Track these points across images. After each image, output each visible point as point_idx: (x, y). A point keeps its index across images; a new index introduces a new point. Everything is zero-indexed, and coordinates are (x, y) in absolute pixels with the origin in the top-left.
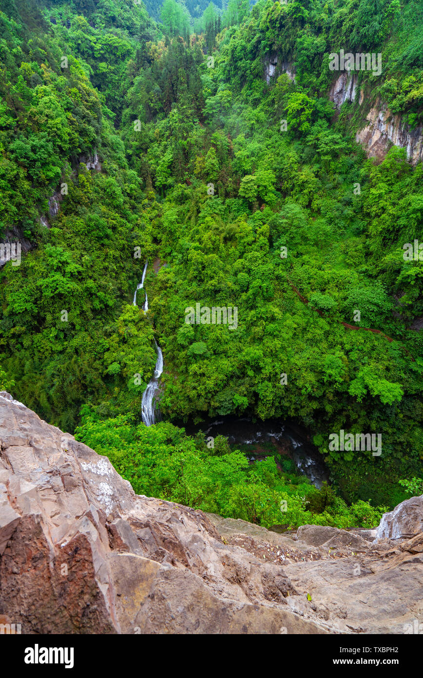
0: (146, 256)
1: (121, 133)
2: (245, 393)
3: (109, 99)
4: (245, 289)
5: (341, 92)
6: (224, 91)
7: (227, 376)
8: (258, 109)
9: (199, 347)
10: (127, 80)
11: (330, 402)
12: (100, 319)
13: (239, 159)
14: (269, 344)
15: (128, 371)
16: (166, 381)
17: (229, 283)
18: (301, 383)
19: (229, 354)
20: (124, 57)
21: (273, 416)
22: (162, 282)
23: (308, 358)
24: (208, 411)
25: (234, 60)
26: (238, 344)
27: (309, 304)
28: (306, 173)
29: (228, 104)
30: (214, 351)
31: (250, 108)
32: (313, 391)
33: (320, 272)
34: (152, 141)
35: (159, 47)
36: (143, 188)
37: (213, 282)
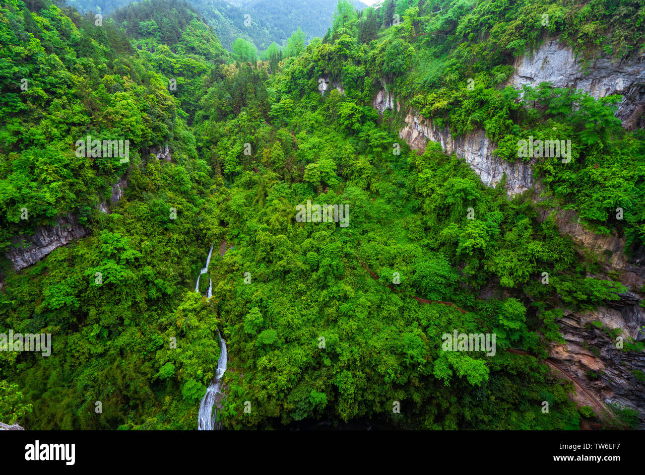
0: (212, 239)
1: (193, 130)
2: (323, 387)
3: (184, 103)
4: (315, 268)
5: (382, 102)
6: (286, 100)
7: (301, 368)
8: (316, 113)
9: (269, 336)
10: (201, 90)
11: (417, 389)
12: (156, 310)
13: (302, 150)
14: (344, 326)
15: (184, 373)
16: (230, 381)
17: (299, 263)
18: (383, 369)
19: (302, 341)
20: (199, 74)
21: (357, 414)
22: (228, 265)
23: (387, 339)
24: (281, 416)
25: (294, 78)
26: (312, 329)
27: (380, 280)
28: (362, 162)
29: (290, 109)
30: (286, 339)
31: (309, 112)
32: (397, 378)
33: (386, 247)
34: (222, 136)
35: (231, 69)
36: (212, 175)
37: (282, 262)
